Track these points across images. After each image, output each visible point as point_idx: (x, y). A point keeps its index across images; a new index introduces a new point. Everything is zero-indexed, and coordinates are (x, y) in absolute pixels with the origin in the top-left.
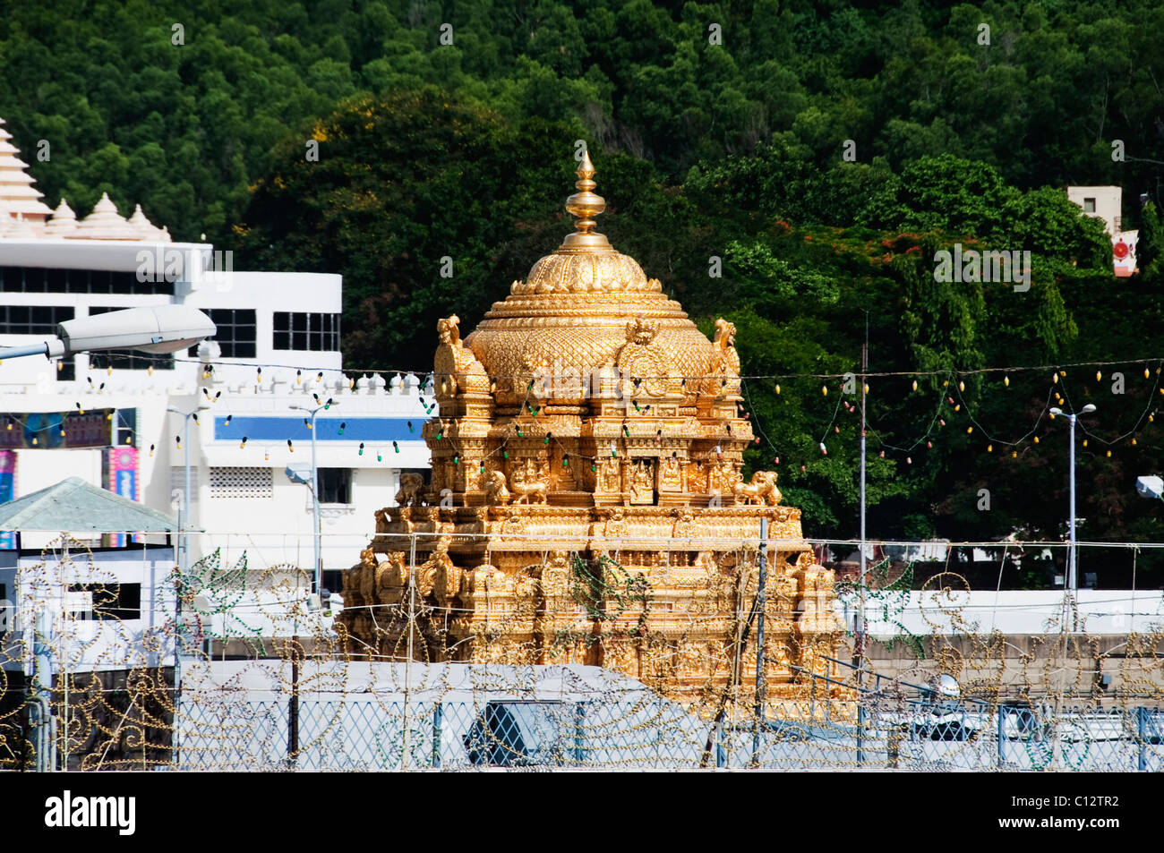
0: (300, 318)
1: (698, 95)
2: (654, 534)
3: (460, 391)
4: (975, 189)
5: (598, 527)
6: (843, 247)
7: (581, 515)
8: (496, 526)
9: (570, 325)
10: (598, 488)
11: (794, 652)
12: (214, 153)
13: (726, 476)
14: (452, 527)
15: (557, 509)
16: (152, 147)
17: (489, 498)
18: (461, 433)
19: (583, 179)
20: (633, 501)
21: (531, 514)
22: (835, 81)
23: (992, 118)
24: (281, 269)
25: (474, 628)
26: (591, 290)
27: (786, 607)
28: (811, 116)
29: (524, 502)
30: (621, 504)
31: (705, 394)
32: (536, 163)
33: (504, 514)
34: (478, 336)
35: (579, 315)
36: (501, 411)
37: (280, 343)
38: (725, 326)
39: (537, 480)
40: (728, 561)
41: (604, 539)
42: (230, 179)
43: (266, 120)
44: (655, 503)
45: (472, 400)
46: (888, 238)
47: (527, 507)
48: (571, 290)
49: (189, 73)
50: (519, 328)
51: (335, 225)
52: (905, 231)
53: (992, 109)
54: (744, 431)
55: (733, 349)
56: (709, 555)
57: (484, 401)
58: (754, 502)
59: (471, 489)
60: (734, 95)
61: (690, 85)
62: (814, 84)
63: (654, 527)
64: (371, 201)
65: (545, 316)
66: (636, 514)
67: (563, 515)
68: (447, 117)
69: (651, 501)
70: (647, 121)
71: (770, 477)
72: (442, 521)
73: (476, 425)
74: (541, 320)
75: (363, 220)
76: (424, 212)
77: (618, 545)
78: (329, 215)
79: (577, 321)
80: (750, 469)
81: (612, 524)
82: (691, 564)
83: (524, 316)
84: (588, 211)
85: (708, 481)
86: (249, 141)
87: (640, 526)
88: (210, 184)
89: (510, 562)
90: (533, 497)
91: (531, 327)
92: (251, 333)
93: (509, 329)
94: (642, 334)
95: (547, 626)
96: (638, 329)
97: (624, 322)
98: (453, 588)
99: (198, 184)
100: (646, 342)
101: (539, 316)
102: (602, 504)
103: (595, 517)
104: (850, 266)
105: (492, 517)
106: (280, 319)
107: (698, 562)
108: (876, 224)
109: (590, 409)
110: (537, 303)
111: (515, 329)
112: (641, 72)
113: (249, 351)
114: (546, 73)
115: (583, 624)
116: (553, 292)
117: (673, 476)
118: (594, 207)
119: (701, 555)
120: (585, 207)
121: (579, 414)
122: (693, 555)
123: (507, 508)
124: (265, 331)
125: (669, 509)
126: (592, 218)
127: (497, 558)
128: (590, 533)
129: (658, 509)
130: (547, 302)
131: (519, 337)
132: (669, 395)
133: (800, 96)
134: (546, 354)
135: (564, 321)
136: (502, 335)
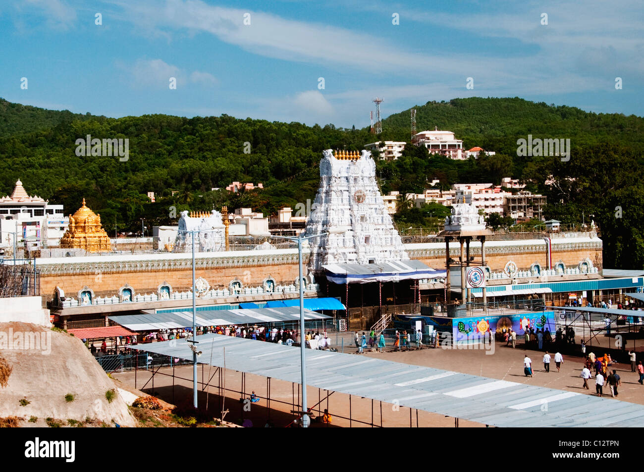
0: (58, 210)
1: (106, 182)
2: (92, 235)
4: (136, 194)
6: (121, 200)
7: (84, 233)
10: (86, 231)
11: (106, 246)
12: (48, 190)
13: (99, 229)
14: (71, 235)
15: (82, 233)
16: (41, 189)
17: (75, 232)
22: (122, 180)
23: (140, 185)
24: (56, 204)
25: (73, 245)
26: (85, 211)
27: (105, 241)
28: (119, 184)
30: (88, 232)
31: (97, 221)
32: (85, 192)
34: (74, 216)
35: (84, 214)
36: (76, 223)
37: (56, 213)
39: (80, 230)
40: (99, 237)
41: (86, 235)
42: (50, 193)
43: (55, 186)
46: (126, 199)
48: (83, 211)
49: (46, 181)
51: (62, 199)
52: (128, 199)
53: (140, 184)
54: (101, 224)
55: (100, 217)
58: (102, 231)
59: (73, 231)
60: (110, 182)
61: (105, 181)
62: (120, 180)
64: (67, 196)
68: (75, 187)
69: (91, 232)
70: (100, 185)
71: (103, 229)
73: (73, 225)
75: (66, 199)
76: (73, 198)
77: (88, 236)
78: (61, 198)
80: (102, 228)
82: (96, 238)
85: (97, 230)
86: (53, 188)
87: (90, 234)
88: (48, 193)
90: (79, 232)
91: (79, 215)
92: (53, 212)
96: (90, 215)
97: (88, 214)
98: (71, 241)
99: (47, 193)
103: (86, 233)
104: (121, 203)
105: (75, 234)
106: (56, 210)
108: (125, 198)
109: (85, 223)
110: (79, 213)
111: (77, 215)
112: (99, 180)
113: (53, 214)
114: (88, 180)
116: (81, 212)
117: (94, 229)
123: (77, 233)
124: (54, 211)
125: (93, 232)
126: (85, 204)
127: (76, 238)
132: (93, 221)
133: (118, 182)
134: (80, 218)
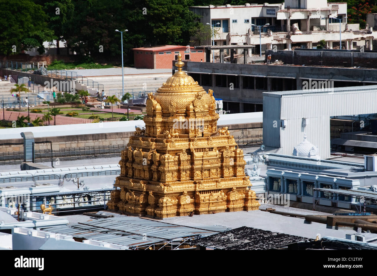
3: (154, 110)
5: (191, 143)
7: (186, 140)
8: (169, 144)
9: (181, 95)
10: (190, 134)
11: (234, 169)
14: (155, 143)
15: (181, 139)
18: (156, 121)
19: (179, 58)
20: (198, 136)
21: (176, 141)
25: (166, 169)
26: (184, 85)
27: (232, 159)
29: (174, 138)
30: (195, 137)
31: (211, 109)
33: (170, 141)
35: (183, 92)
36: (164, 115)
38: (211, 91)
41: (193, 146)
44: (203, 136)
45: (157, 113)
47: (175, 139)
48: (180, 86)
50: (168, 95)
55: (213, 97)
56: (216, 148)
57: (160, 113)
58: (224, 134)
59: (159, 134)
63: (204, 142)
65: (174, 92)
66: (199, 139)
67: (183, 140)
69: (202, 136)
72: (152, 142)
73: (159, 119)
74: (174, 93)
77: (196, 147)
79: (182, 93)
81: (195, 142)
82: (212, 150)
83: (169, 92)
84: (180, 66)
85: (212, 129)
87: (201, 142)
89: (171, 152)
90: (176, 137)
91: (171, 95)
93: (165, 95)
94: (199, 97)
95: (181, 167)
96: (198, 96)
97: (193, 93)
98: (157, 159)
100: (200, 98)
101: (173, 92)
102: (191, 137)
103: (190, 140)
105: (167, 142)
107: (214, 150)
109: (187, 115)
110: (172, 89)
111: (167, 95)
115: (189, 167)
116: (175, 86)
117: (206, 130)
118: (182, 65)
119: (214, 148)
120: (180, 65)
121: (184, 116)
122: (212, 148)
123: (171, 140)
125: (206, 138)
126: (181, 67)
128: (189, 145)
129: (203, 138)
130: (174, 89)
131: (169, 98)
132: (205, 111)
134: (176, 102)
135: (179, 94)
136: (164, 97)
